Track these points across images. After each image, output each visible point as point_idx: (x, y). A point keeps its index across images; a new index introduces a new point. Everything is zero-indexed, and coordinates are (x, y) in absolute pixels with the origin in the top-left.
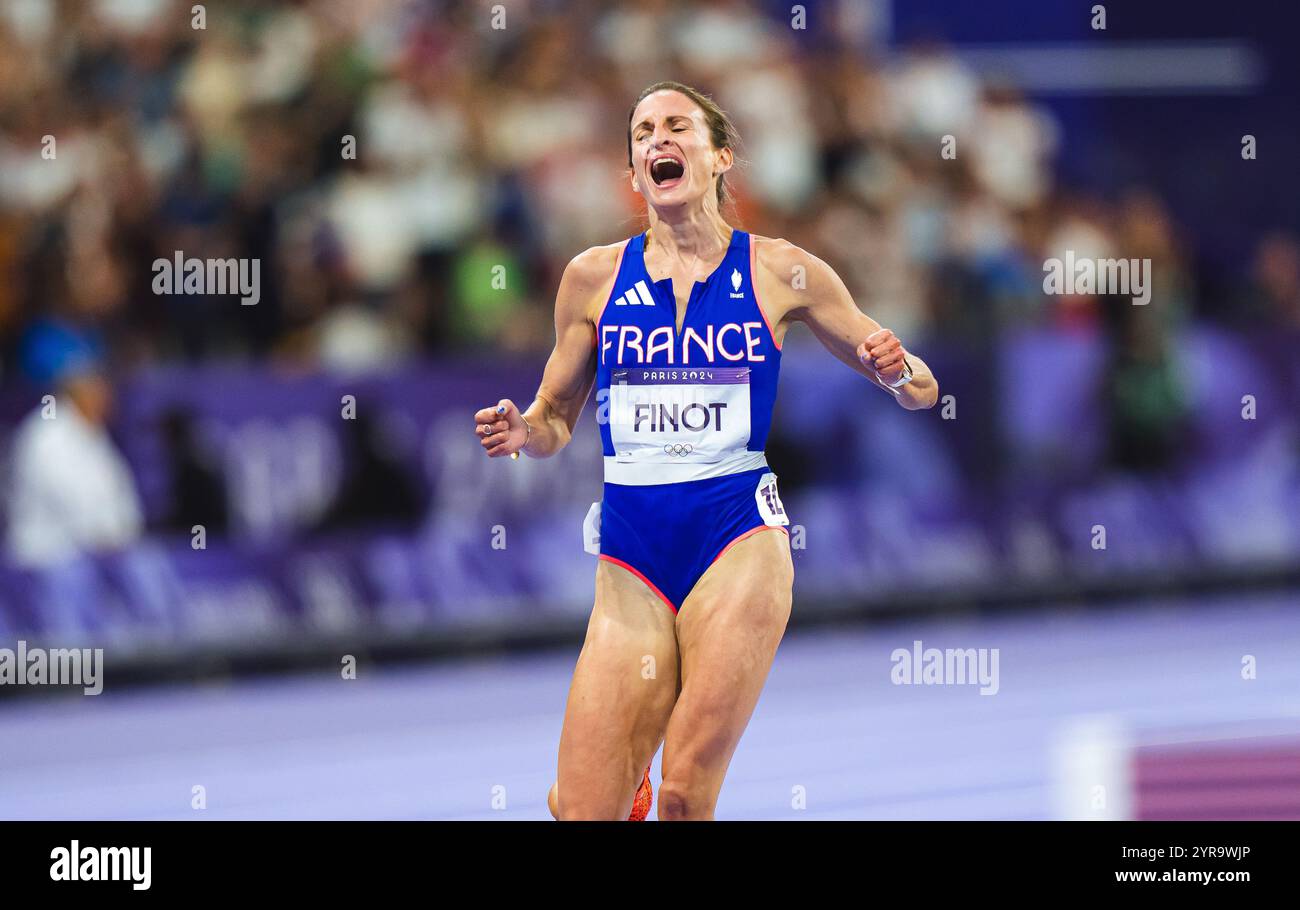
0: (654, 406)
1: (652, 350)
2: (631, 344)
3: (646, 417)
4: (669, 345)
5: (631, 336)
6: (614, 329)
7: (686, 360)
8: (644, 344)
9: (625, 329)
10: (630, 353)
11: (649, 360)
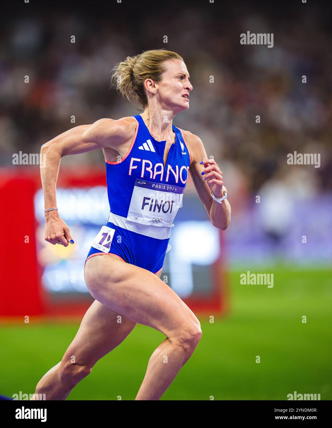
2: (147, 169)
7: (167, 180)
10: (147, 173)
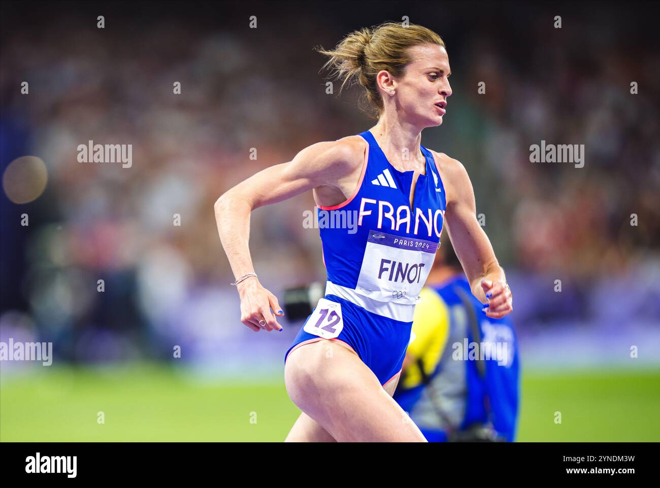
0: (394, 263)
1: (400, 222)
2: (387, 215)
3: (387, 269)
4: (408, 220)
5: (386, 209)
6: (374, 202)
7: (416, 232)
8: (394, 216)
9: (381, 203)
10: (386, 221)
11: (397, 229)
